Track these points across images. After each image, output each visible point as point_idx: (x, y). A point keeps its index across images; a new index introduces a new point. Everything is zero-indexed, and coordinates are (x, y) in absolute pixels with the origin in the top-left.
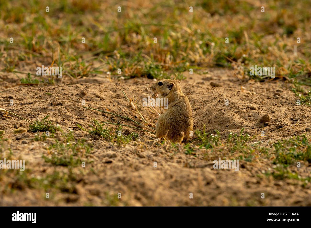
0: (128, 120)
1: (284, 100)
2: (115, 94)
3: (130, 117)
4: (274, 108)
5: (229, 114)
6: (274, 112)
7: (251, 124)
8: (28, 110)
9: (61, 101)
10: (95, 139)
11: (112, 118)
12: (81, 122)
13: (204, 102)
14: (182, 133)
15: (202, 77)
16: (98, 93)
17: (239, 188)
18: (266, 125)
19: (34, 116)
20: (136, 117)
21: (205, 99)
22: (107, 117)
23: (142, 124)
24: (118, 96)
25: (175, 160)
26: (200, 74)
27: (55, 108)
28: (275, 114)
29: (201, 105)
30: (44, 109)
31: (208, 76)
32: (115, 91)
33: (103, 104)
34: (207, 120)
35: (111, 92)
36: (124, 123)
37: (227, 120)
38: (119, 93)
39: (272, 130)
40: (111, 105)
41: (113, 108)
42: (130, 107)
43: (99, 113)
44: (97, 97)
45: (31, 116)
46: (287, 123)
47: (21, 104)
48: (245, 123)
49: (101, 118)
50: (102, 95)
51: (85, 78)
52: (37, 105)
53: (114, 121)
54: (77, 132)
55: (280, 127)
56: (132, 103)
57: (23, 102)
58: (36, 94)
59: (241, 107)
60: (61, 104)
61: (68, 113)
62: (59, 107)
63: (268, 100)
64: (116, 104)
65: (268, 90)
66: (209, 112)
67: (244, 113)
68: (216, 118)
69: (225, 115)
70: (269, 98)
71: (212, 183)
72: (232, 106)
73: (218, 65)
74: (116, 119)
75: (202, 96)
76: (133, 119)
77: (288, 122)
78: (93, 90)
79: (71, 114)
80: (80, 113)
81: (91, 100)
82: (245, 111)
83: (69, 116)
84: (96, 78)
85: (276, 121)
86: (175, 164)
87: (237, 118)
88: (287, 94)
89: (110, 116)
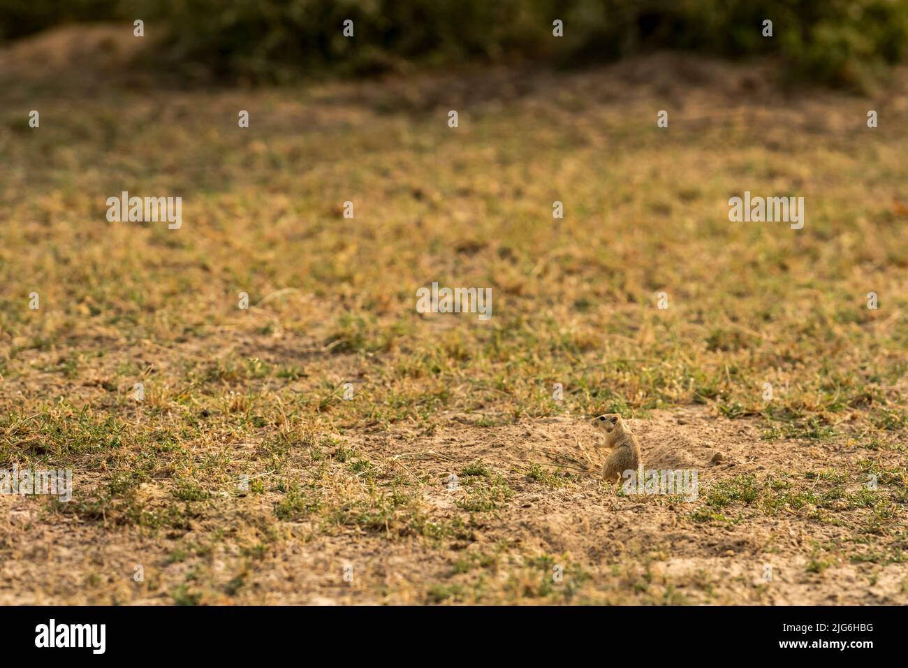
0: (573, 461)
1: (746, 437)
2: (564, 434)
3: (576, 458)
4: (731, 446)
5: (680, 453)
6: (730, 450)
7: (702, 463)
8: (467, 452)
9: (502, 443)
10: (530, 482)
11: (556, 460)
12: (522, 465)
13: (660, 440)
14: (618, 473)
15: (673, 415)
16: (545, 433)
17: (652, 531)
18: (718, 464)
19: (471, 459)
20: (582, 458)
21: (661, 438)
22: (551, 459)
23: (588, 466)
24: (567, 436)
25: (603, 503)
26: (672, 412)
27: (496, 450)
28: (730, 452)
29: (657, 444)
30: (484, 451)
31: (680, 413)
32: (565, 431)
33: (548, 445)
34: (658, 460)
35: (560, 432)
36: (569, 465)
37: (678, 460)
38: (568, 432)
39: (723, 469)
40: (558, 446)
41: (558, 449)
42: (577, 447)
43: (543, 454)
44: (544, 437)
45: (469, 459)
46: (740, 461)
47: (462, 447)
48: (697, 462)
49: (545, 460)
50: (550, 436)
51: (545, 417)
52: (477, 447)
53: (558, 462)
54: (512, 475)
55: (732, 465)
56: (580, 444)
57: (463, 444)
58: (480, 435)
59: (695, 445)
60: (503, 446)
61: (509, 455)
62: (500, 449)
63: (729, 438)
64: (563, 444)
65: (735, 427)
66: (662, 452)
67: (697, 451)
68: (667, 457)
69: (677, 455)
70: (731, 435)
71: (625, 527)
72: (686, 445)
73: (697, 402)
74: (561, 460)
75: (658, 434)
76: (580, 461)
77: (743, 461)
78: (540, 430)
79: (511, 456)
80: (522, 456)
81: (537, 441)
82: (699, 449)
83: (510, 458)
84: (557, 418)
85: (729, 460)
86: (601, 507)
87: (689, 457)
88: (753, 431)
89: (554, 457)
